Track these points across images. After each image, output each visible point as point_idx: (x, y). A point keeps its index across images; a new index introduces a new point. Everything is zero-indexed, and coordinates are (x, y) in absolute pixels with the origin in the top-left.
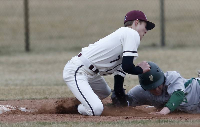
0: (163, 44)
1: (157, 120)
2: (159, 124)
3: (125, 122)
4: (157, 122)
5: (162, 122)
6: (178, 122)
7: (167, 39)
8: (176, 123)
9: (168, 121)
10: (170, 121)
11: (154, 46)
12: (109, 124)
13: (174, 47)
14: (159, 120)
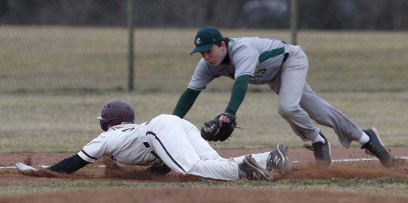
0: (131, 87)
1: (109, 183)
2: (111, 188)
3: (67, 184)
4: (108, 185)
5: (115, 185)
6: (136, 186)
7: (136, 82)
8: (132, 187)
9: (122, 184)
10: (124, 185)
11: (119, 89)
12: (48, 186)
13: (145, 92)
14: (112, 183)
